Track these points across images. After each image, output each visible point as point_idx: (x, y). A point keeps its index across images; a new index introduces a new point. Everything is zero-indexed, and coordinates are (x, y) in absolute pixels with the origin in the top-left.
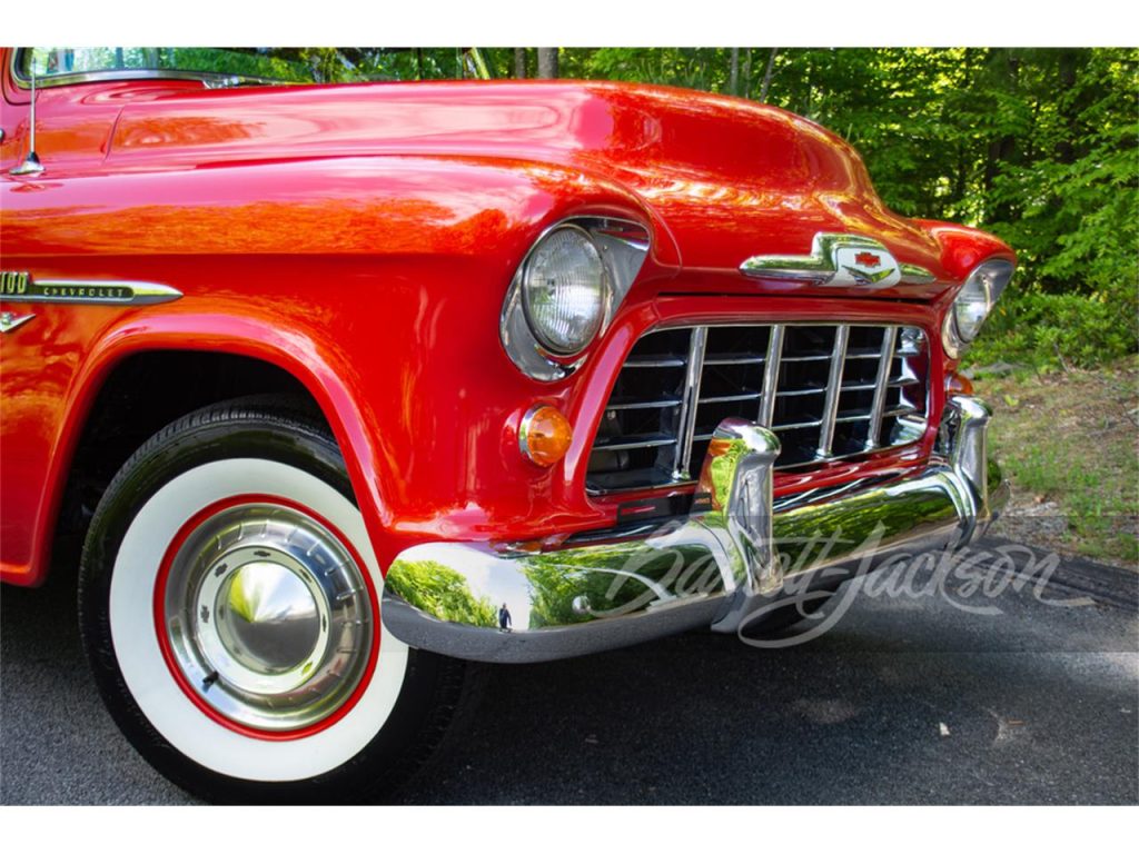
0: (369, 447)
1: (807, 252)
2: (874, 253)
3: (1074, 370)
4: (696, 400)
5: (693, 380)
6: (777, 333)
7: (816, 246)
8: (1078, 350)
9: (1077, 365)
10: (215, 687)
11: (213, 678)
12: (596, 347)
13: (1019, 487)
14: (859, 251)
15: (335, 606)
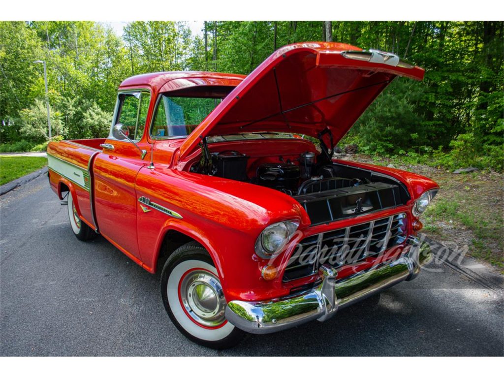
3: (494, 172)
8: (496, 166)
9: (495, 171)
10: (192, 313)
11: (192, 311)
13: (462, 223)
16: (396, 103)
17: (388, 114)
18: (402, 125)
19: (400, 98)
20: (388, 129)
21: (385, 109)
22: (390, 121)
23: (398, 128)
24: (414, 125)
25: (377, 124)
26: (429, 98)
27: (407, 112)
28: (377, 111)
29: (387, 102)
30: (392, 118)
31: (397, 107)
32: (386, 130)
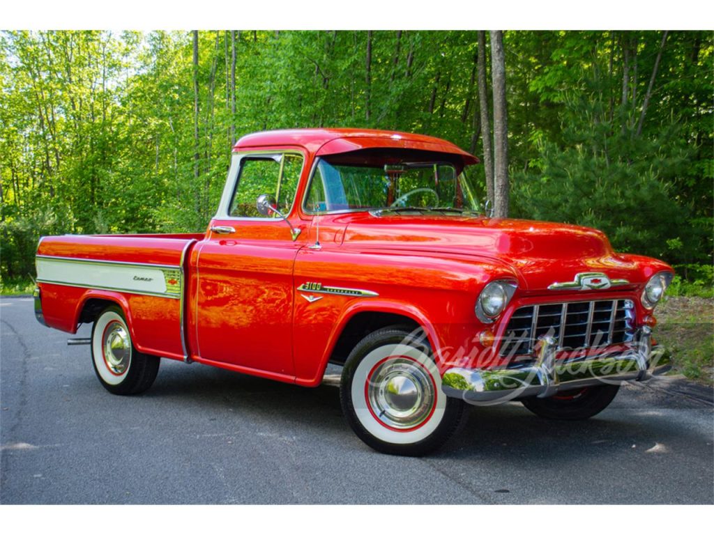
0: (437, 340)
1: (573, 280)
2: (599, 278)
4: (535, 328)
5: (535, 321)
6: (565, 305)
7: (576, 278)
10: (383, 416)
11: (383, 413)
12: (503, 313)
14: (592, 279)
15: (423, 390)
16: (634, 179)
17: (620, 201)
18: (650, 223)
19: (642, 171)
20: (622, 230)
21: (613, 191)
22: (626, 216)
23: (642, 230)
24: (675, 224)
25: (598, 222)
26: (703, 169)
27: (657, 197)
28: (597, 195)
29: (616, 177)
30: (629, 209)
31: (638, 187)
32: (617, 233)
